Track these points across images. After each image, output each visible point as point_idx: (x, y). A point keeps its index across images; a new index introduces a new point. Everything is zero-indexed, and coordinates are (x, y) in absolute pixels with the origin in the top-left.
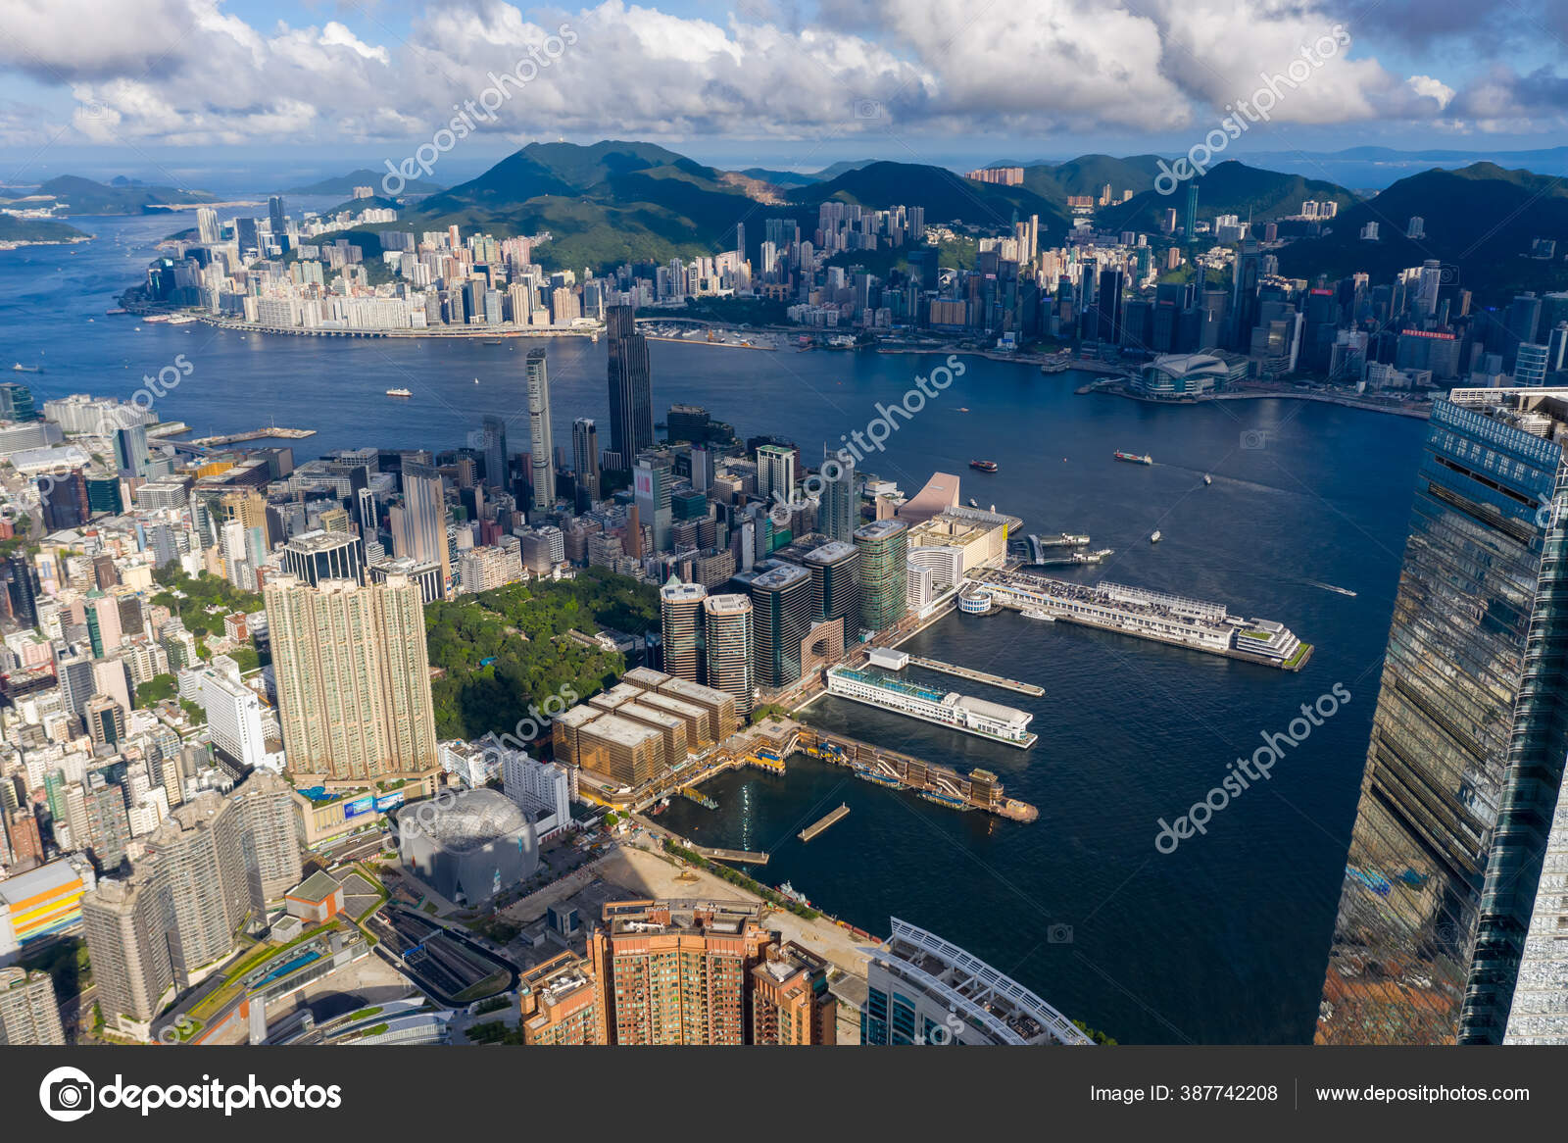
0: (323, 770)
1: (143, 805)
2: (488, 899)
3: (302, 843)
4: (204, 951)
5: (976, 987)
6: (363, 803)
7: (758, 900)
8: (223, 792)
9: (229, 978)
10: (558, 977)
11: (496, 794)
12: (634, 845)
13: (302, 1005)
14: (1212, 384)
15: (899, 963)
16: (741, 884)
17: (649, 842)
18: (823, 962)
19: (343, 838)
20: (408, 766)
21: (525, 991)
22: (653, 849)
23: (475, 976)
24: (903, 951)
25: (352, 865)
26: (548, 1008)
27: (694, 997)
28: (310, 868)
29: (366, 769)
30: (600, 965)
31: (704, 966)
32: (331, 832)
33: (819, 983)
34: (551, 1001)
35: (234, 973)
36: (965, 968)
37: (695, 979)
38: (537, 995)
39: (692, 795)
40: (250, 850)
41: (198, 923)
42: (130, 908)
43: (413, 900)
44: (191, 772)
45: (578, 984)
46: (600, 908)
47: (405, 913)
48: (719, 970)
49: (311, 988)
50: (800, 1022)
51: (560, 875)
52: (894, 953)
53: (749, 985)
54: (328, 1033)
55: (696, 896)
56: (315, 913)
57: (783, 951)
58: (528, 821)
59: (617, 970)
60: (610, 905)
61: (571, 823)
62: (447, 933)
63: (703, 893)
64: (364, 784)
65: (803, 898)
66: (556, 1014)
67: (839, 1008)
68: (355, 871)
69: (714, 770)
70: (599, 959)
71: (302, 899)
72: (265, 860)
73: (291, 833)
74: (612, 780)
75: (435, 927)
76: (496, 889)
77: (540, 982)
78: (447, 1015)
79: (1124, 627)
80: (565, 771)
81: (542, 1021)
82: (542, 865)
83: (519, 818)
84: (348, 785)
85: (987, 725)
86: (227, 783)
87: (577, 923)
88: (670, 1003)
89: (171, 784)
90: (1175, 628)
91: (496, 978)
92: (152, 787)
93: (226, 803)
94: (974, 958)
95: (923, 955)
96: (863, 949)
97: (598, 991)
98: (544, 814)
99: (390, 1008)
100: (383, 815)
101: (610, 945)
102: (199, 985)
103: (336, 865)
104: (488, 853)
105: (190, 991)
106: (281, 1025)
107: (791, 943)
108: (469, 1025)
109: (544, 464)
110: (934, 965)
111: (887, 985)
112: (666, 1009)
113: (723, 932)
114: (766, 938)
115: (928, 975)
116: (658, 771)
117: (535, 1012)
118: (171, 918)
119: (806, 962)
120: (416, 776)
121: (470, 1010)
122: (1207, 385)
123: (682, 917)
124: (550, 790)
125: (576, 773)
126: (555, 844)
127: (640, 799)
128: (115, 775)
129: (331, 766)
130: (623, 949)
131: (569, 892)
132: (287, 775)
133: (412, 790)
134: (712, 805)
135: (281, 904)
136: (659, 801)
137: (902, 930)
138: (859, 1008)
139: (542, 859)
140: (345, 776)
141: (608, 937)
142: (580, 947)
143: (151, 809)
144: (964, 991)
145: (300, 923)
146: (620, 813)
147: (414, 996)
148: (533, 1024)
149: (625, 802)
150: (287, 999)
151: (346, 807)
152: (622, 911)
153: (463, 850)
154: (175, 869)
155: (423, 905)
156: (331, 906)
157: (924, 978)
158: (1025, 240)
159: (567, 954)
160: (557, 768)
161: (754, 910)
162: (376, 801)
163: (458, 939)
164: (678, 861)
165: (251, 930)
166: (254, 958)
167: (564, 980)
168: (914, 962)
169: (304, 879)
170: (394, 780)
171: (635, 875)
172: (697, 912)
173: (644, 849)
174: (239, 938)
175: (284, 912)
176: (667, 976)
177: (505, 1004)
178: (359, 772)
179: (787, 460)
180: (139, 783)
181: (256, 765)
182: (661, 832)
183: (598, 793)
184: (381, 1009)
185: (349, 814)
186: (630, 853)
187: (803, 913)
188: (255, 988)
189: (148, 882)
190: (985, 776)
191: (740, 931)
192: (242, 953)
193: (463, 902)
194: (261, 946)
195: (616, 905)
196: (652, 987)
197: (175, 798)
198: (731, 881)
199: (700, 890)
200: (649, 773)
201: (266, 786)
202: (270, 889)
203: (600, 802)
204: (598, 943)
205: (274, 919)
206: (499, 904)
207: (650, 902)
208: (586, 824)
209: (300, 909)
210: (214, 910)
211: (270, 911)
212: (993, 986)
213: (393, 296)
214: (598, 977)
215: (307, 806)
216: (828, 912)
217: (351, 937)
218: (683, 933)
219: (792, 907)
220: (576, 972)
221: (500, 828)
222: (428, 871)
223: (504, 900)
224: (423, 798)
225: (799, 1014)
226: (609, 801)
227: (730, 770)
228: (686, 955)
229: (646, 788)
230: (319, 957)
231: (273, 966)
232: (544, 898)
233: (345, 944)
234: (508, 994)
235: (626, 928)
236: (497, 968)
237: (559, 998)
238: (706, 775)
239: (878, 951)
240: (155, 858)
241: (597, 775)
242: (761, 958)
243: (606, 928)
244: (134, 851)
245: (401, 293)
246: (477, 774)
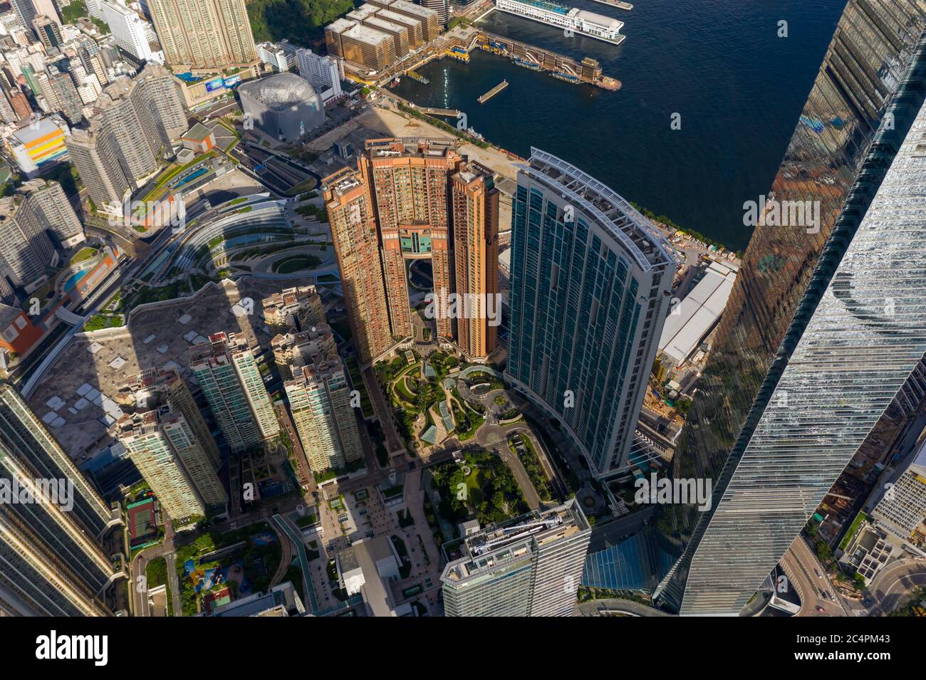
0: (188, 62)
1: (85, 85)
2: (298, 138)
3: (185, 107)
4: (142, 170)
5: (577, 185)
6: (216, 83)
7: (454, 137)
8: (132, 77)
9: (159, 183)
10: (343, 181)
11: (295, 76)
12: (380, 106)
13: (203, 197)
15: (535, 172)
16: (444, 128)
17: (390, 105)
18: (491, 172)
19: (209, 104)
20: (240, 59)
21: (325, 189)
22: (392, 108)
23: (296, 181)
24: (537, 165)
25: (216, 119)
26: (339, 197)
27: (420, 191)
28: (192, 122)
29: (214, 62)
30: (366, 174)
31: (425, 175)
32: (200, 100)
33: (489, 183)
34: (340, 194)
35: (162, 181)
36: (572, 175)
37: (420, 181)
38: (332, 190)
39: (413, 75)
40: (155, 111)
41: (134, 153)
42: (94, 146)
43: (255, 139)
44: (109, 64)
45: (354, 185)
46: (363, 143)
47: (251, 147)
48: (433, 177)
49: (206, 188)
50: (478, 204)
51: (338, 124)
52: (532, 166)
53: (450, 184)
54: (219, 211)
55: (418, 136)
56: (200, 147)
57: (469, 166)
58: (316, 92)
59: (376, 177)
60: (369, 141)
61: (342, 94)
62: (277, 157)
63: (422, 134)
64: (215, 71)
65: (480, 136)
66: (344, 201)
67: (500, 196)
68: (218, 123)
69: (426, 60)
70: (365, 171)
71: (191, 139)
72: (166, 118)
73: (176, 100)
74: (363, 66)
75: (270, 154)
76: (302, 132)
77: (333, 184)
78: (284, 201)
80: (335, 61)
81: (336, 204)
82: (327, 118)
83: (311, 91)
84: (205, 71)
85: (595, 30)
86: (132, 71)
87: (351, 151)
88: (406, 194)
89: (99, 72)
91: (308, 182)
92: (88, 74)
93: (134, 83)
94: (577, 169)
95: (548, 168)
96: (514, 165)
97: (365, 188)
98: (325, 88)
99: (251, 198)
100: (229, 90)
101: (371, 163)
102: (143, 187)
103: (207, 120)
104: (295, 111)
105: (139, 190)
106: (193, 208)
107: (474, 162)
108: (296, 206)
110: (554, 173)
111: (528, 184)
112: (404, 198)
113: (434, 156)
114: (459, 159)
115: (551, 178)
116: (392, 61)
117: (332, 200)
118: (119, 151)
119: (482, 172)
120: (245, 65)
121: (295, 199)
123: (411, 147)
124: (326, 69)
125: (342, 62)
126: (334, 106)
127: (382, 78)
128: (63, 66)
129: (193, 60)
130: (378, 165)
131: (345, 134)
132: (167, 65)
133: (244, 73)
134: (426, 82)
135: (180, 142)
136: (394, 79)
137: (537, 154)
138: (511, 196)
139: (327, 115)
140: (202, 66)
141: (369, 159)
142: (353, 164)
143: (90, 89)
144: (571, 187)
145: (192, 153)
146: (371, 87)
147: (264, 191)
148: (331, 205)
149: (373, 81)
150: (194, 194)
151: (207, 85)
152: (376, 144)
153: (280, 110)
154: (114, 123)
155: (261, 143)
156: (209, 143)
157: (549, 180)
159: (347, 168)
160: (330, 59)
161: (452, 143)
162: (224, 81)
163: (284, 161)
164: (407, 116)
165: (166, 157)
166: (171, 173)
167: (346, 183)
168: (543, 172)
169: (190, 128)
170: (233, 68)
171: (382, 124)
172: (419, 145)
173: (386, 108)
174: (160, 162)
175: (182, 147)
176: (404, 180)
177: (315, 195)
178: (210, 63)
180: (80, 72)
181: (147, 59)
182: (396, 98)
183: (357, 75)
184: (246, 199)
185: (210, 89)
186: (378, 111)
187: (480, 145)
188: (175, 188)
189: (100, 130)
190: (591, 63)
191: (444, 155)
192: (163, 170)
193: (284, 140)
194: (173, 166)
195: (372, 141)
196: (396, 186)
197: (104, 81)
198: (439, 126)
199: (420, 132)
200: (387, 62)
201: (156, 72)
202: (172, 134)
203: (358, 80)
204: (363, 162)
205: (178, 151)
206: (304, 141)
207: (392, 139)
208: (351, 94)
209: (188, 144)
210: (142, 146)
211: (175, 146)
212: (587, 184)
214: (365, 181)
215: (184, 85)
216: (495, 144)
217: (223, 160)
218: (412, 156)
219: (474, 141)
220: (353, 178)
221: (300, 96)
222: (261, 122)
223: (308, 138)
224: (252, 79)
225: (478, 200)
226: (364, 80)
227: (436, 60)
228: (414, 168)
229: (385, 71)
230: (207, 171)
231: (182, 177)
232: (331, 137)
233: (220, 164)
234: (316, 190)
235: (379, 154)
236: (308, 177)
237: (345, 192)
238: (421, 63)
239: (523, 166)
240: (101, 116)
241: (355, 64)
242: (457, 170)
243: (367, 154)
244: (88, 112)
246: (282, 64)
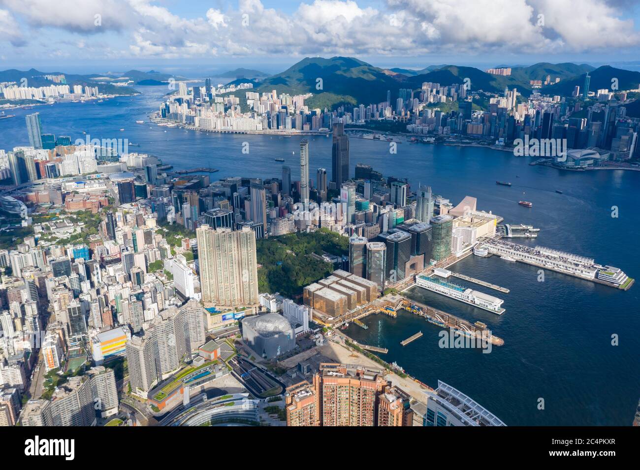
0: (215, 301)
1: (149, 309)
2: (275, 357)
3: (206, 329)
4: (168, 367)
5: (473, 413)
6: (229, 315)
7: (382, 368)
8: (178, 307)
9: (177, 378)
10: (301, 391)
11: (280, 316)
12: (333, 341)
13: (203, 391)
14: (592, 162)
15: (440, 399)
16: (376, 361)
17: (340, 340)
18: (408, 396)
19: (222, 329)
20: (247, 302)
21: (288, 395)
22: (341, 343)
23: (268, 387)
24: (443, 394)
25: (224, 339)
26: (296, 403)
27: (355, 405)
28: (208, 339)
29: (231, 302)
30: (317, 388)
31: (359, 392)
32: (217, 326)
33: (406, 404)
34: (298, 400)
35: (179, 377)
36: (469, 405)
37: (356, 397)
38: (292, 397)
39: (358, 323)
40: (187, 330)
41: (167, 356)
42: (143, 348)
43: (246, 355)
44: (167, 298)
45: (308, 394)
46: (319, 365)
47: (243, 360)
48: (365, 395)
49: (207, 385)
50: (397, 420)
51: (304, 350)
52: (439, 395)
53: (377, 402)
54: (212, 403)
55: (357, 364)
56: (210, 356)
57: (392, 390)
58: (292, 328)
59: (324, 390)
60: (322, 364)
61: (309, 330)
62: (258, 369)
63: (360, 363)
64: (230, 308)
65: (401, 369)
66: (299, 405)
67: (414, 415)
68: (225, 341)
69: (367, 313)
70: (317, 385)
71: (205, 351)
72: (192, 334)
73: (202, 325)
74: (326, 314)
75: (254, 366)
76: (278, 353)
77: (294, 392)
78: (257, 401)
79: (546, 266)
80: (307, 309)
81: (294, 407)
82: (297, 345)
83: (289, 326)
84: (224, 308)
85: (483, 303)
86: (180, 303)
87: (309, 370)
88: (344, 405)
89: (160, 302)
90: (570, 268)
91: (277, 389)
92: (153, 303)
93: (179, 311)
94: (473, 401)
95: (451, 397)
96: (426, 392)
97: (316, 398)
98: (298, 325)
99: (235, 396)
100: (236, 321)
101: (322, 380)
102: (166, 380)
103: (218, 338)
104: (276, 338)
105: (162, 381)
106: (195, 398)
107: (396, 387)
108: (266, 406)
109: (305, 186)
110: (456, 402)
111: (435, 408)
112: (343, 408)
113: (368, 379)
114: (385, 384)
115: (453, 406)
116: (344, 312)
117: (291, 404)
118: (157, 353)
119: (401, 395)
120: (250, 306)
121: (266, 400)
122: (590, 163)
123: (351, 372)
124: (301, 313)
125: (312, 310)
126: (302, 338)
127: (337, 323)
128: (140, 297)
129: (218, 300)
130: (327, 382)
131: (307, 358)
132: (201, 302)
133: (248, 312)
134: (366, 328)
135: (197, 352)
136: (345, 324)
137: (442, 386)
138: (423, 417)
139: (297, 343)
140: (223, 304)
141: (322, 377)
142: (310, 379)
143: (151, 312)
144: (468, 414)
145: (204, 360)
146: (328, 328)
147: (245, 392)
148: (290, 408)
149: (331, 323)
150: (198, 388)
151: (223, 316)
152: (328, 367)
153: (266, 337)
154: (159, 335)
155: (250, 358)
156: (216, 354)
157: (451, 407)
158: (510, 99)
159: (305, 382)
160: (305, 308)
161: (381, 371)
162: (234, 315)
163: (263, 372)
164: (351, 349)
165: (186, 361)
166: (186, 372)
167: (303, 392)
168: (447, 400)
169: (206, 343)
170: (241, 307)
171: (333, 353)
172: (358, 370)
173: (337, 343)
174: (181, 363)
175: (198, 355)
176: (344, 395)
177: (279, 399)
178: (228, 303)
179: (404, 188)
180: (148, 301)
181: (190, 297)
182: (345, 337)
183: (320, 319)
184: (232, 396)
185: (224, 319)
186: (332, 344)
187: (401, 375)
188: (186, 383)
189: (150, 339)
190: (482, 325)
191: (375, 379)
192: (182, 369)
193: (265, 357)
194: (189, 367)
195: (325, 364)
196: (338, 399)
197: (161, 308)
198: (372, 359)
199: (359, 361)
200: (341, 313)
201: (194, 305)
202: (194, 346)
203: (320, 322)
204: (317, 379)
205: (195, 357)
206: (279, 360)
207: (339, 364)
208: (315, 331)
209: (204, 354)
210: (173, 351)
211: (193, 354)
212: (481, 413)
213: (250, 118)
214: (317, 392)
215: (209, 315)
216: (411, 375)
217: (222, 367)
218: (351, 378)
219: (396, 372)
220: (308, 389)
221: (281, 329)
222: (253, 343)
223: (281, 358)
224: (252, 315)
225: (398, 416)
226: (324, 322)
227: (374, 314)
228: (352, 387)
229: (339, 318)
230: (210, 373)
231: (193, 375)
232: (297, 359)
233: (220, 370)
234: (281, 395)
235: (329, 374)
236: (277, 385)
237: (301, 399)
238: (363, 315)
239: (432, 394)
240: (152, 330)
241: (320, 311)
242: (383, 392)
243: (321, 373)
244: (145, 326)
245: (253, 117)
246: (273, 307)
